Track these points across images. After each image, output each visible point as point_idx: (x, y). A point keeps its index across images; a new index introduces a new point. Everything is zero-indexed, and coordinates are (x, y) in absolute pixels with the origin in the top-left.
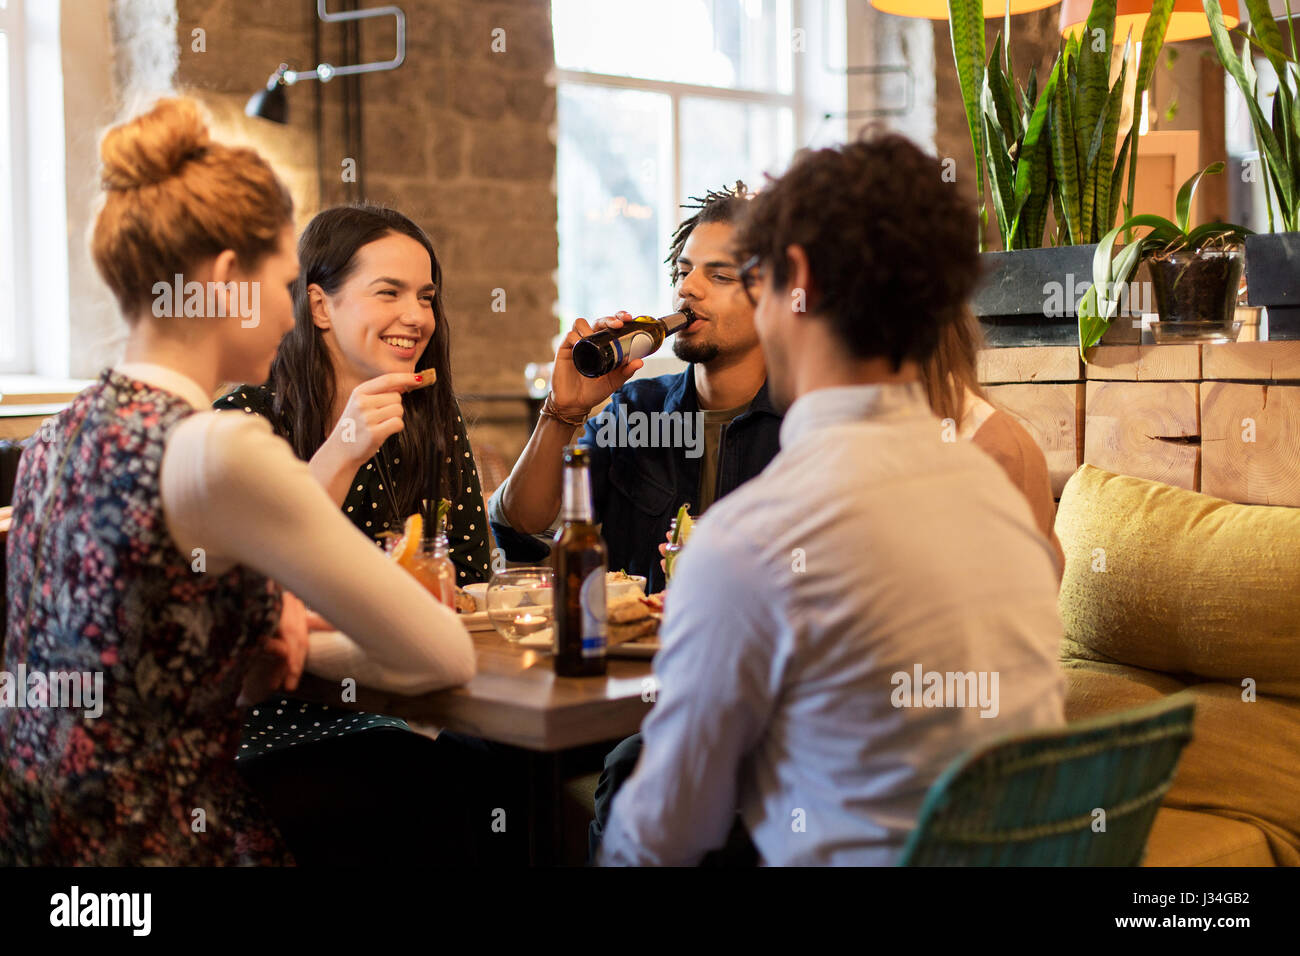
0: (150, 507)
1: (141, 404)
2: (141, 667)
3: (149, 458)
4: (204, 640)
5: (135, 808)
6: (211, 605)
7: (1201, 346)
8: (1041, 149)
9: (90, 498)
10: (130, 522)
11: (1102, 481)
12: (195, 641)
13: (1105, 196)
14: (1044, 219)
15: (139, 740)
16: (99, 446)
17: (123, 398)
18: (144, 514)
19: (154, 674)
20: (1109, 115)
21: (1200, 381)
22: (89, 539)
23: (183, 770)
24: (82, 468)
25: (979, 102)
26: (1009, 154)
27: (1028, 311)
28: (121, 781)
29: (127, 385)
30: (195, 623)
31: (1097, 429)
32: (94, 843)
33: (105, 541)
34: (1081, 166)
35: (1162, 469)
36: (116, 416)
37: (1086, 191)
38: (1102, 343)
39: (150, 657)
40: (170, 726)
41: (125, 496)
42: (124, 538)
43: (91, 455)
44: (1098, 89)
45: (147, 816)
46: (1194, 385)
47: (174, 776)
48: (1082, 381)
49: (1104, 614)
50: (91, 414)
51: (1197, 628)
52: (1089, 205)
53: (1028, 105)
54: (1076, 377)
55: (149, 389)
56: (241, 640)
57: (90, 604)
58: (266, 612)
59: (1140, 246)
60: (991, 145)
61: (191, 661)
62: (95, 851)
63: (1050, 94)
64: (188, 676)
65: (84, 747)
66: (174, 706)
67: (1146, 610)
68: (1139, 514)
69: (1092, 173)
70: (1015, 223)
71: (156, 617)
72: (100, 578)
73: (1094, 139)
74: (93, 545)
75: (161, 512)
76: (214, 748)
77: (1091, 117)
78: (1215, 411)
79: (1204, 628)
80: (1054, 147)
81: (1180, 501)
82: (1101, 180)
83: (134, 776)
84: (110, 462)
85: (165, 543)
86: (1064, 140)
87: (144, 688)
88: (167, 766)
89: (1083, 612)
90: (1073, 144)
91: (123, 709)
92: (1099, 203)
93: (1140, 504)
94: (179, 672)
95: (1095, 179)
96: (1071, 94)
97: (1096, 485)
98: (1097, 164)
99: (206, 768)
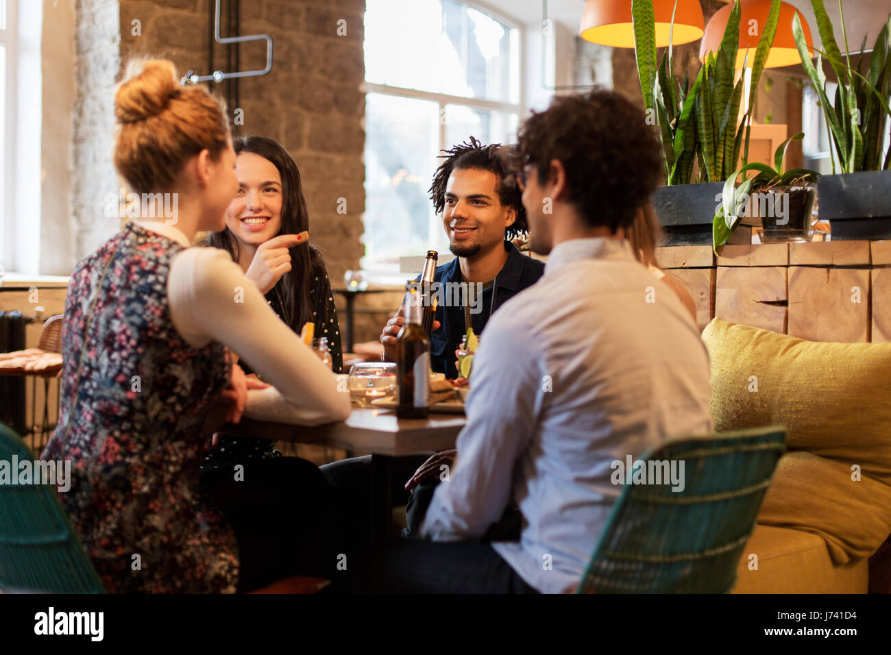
0: (161, 304)
1: (152, 244)
2: (151, 401)
3: (160, 274)
4: (189, 387)
5: (143, 484)
6: (194, 366)
7: (789, 245)
8: (690, 123)
9: (123, 299)
10: (148, 312)
11: (726, 327)
12: (183, 387)
13: (731, 152)
14: (692, 167)
15: (147, 446)
16: (128, 268)
17: (141, 240)
18: (157, 308)
19: (158, 406)
20: (734, 101)
21: (787, 266)
22: (122, 323)
23: (174, 464)
24: (116, 281)
25: (652, 93)
26: (671, 125)
27: (680, 224)
28: (136, 469)
29: (143, 232)
30: (184, 376)
31: (724, 296)
32: (119, 505)
33: (132, 324)
34: (716, 133)
35: (764, 322)
36: (137, 250)
37: (719, 149)
38: (727, 244)
39: (156, 395)
40: (167, 438)
41: (146, 297)
42: (144, 322)
43: (122, 273)
44: (727, 86)
45: (151, 489)
46: (784, 268)
47: (168, 466)
48: (714, 267)
49: (726, 409)
50: (121, 249)
51: (785, 415)
52: (720, 158)
53: (683, 95)
54: (710, 263)
55: (156, 236)
56: (209, 389)
57: (121, 362)
58: (224, 373)
59: (751, 183)
60: (660, 120)
61: (181, 399)
62: (120, 510)
63: (697, 88)
64: (178, 408)
65: (113, 448)
66: (168, 426)
67: (753, 405)
68: (750, 347)
69: (722, 138)
70: (674, 169)
71: (161, 371)
72: (128, 346)
73: (724, 117)
74: (124, 326)
75: (167, 307)
76: (190, 453)
77: (722, 103)
78: (797, 284)
79: (789, 416)
80: (699, 121)
81: (775, 339)
82: (728, 143)
83: (145, 466)
84: (136, 277)
85: (169, 326)
86: (705, 117)
87: (152, 414)
88: (162, 460)
89: (713, 407)
90: (711, 120)
91: (138, 426)
92: (727, 157)
93: (750, 341)
94: (173, 405)
95: (725, 141)
96: (710, 89)
97: (722, 331)
98: (726, 132)
99: (186, 464)
